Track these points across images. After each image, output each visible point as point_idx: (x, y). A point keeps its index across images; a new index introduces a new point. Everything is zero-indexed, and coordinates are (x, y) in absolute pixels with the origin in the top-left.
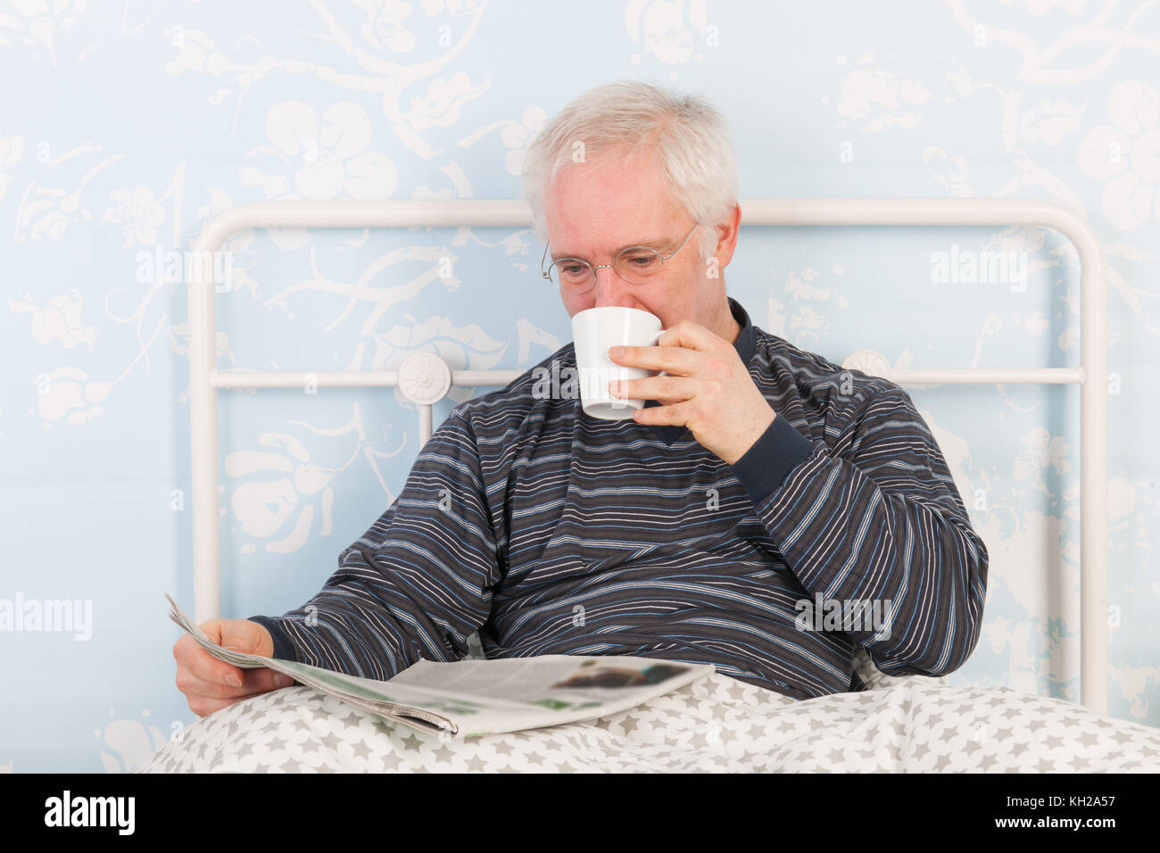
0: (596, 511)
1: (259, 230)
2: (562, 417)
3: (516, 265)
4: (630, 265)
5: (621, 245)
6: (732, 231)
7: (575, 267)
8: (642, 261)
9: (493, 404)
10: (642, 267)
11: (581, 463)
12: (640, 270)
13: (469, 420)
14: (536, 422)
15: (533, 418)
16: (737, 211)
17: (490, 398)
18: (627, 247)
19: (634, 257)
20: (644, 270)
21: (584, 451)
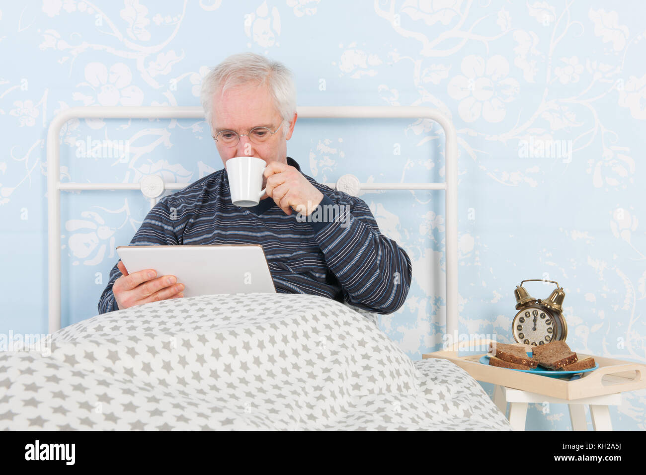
0: (228, 240)
1: (82, 119)
2: (209, 202)
3: (197, 137)
4: (254, 135)
5: (253, 125)
6: (293, 124)
7: (229, 135)
8: (261, 133)
9: (178, 197)
10: (261, 136)
11: (220, 221)
12: (259, 138)
13: (167, 203)
14: (199, 205)
15: (198, 203)
16: (296, 114)
17: (176, 194)
18: (256, 127)
19: (258, 132)
20: (262, 138)
21: (222, 216)
